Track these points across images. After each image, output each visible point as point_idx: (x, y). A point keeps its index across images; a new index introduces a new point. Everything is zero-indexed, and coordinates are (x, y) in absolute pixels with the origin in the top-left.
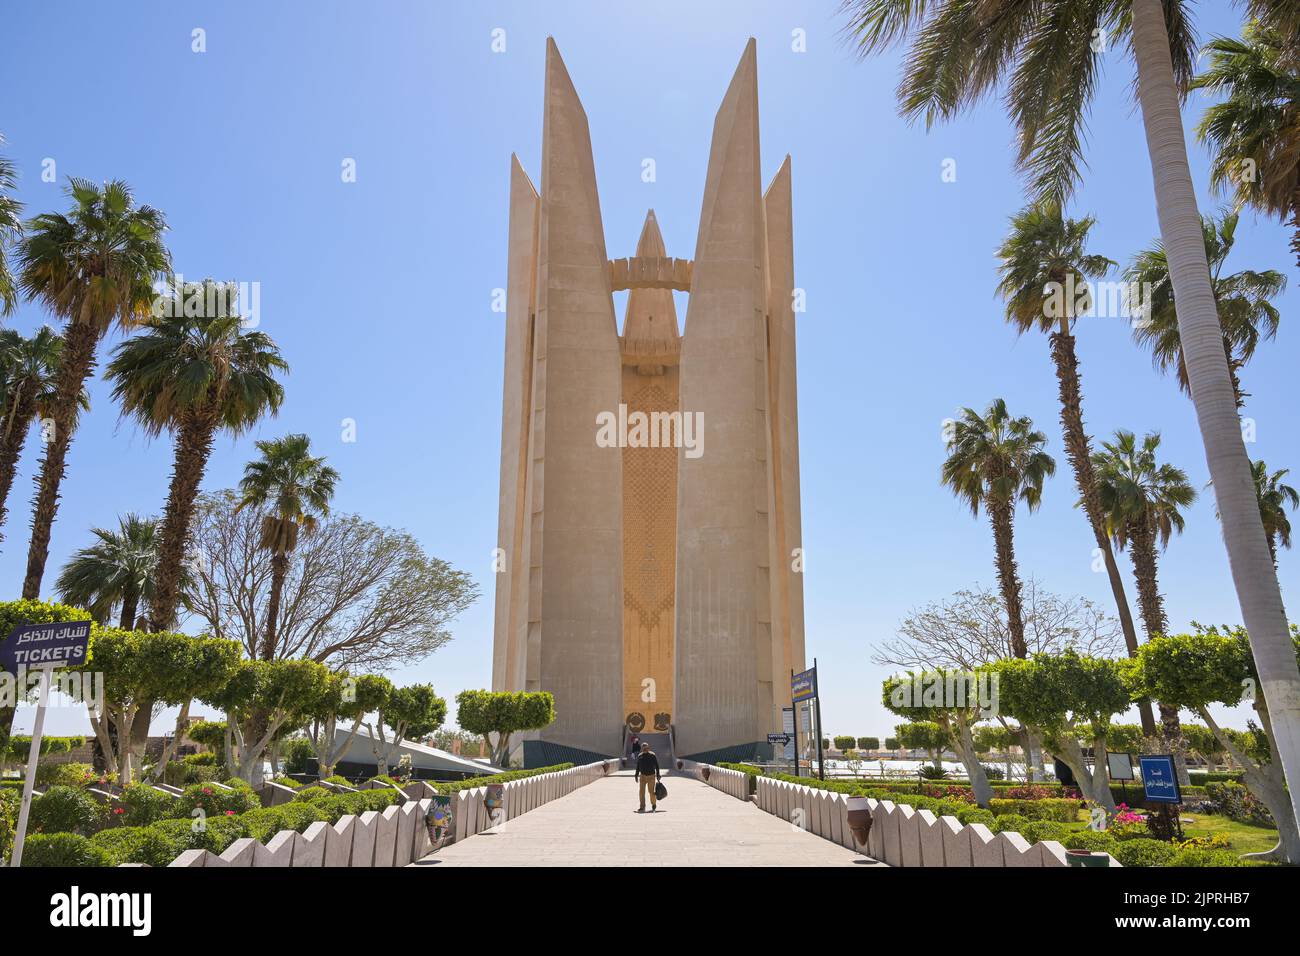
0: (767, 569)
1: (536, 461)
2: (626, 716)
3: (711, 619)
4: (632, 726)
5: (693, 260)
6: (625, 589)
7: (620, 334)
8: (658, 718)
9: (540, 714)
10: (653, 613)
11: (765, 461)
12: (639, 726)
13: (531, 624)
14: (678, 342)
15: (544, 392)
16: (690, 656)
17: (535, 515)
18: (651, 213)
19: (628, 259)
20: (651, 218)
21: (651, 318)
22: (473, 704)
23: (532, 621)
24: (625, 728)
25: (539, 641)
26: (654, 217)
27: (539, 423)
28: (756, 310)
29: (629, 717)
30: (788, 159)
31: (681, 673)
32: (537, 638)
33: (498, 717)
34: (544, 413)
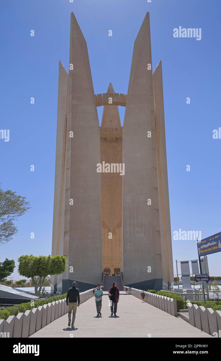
0: (158, 210)
1: (67, 169)
2: (103, 269)
3: (136, 230)
4: (106, 273)
5: (127, 94)
6: (102, 221)
7: (100, 126)
8: (116, 270)
9: (59, 267)
10: (113, 230)
11: (156, 168)
12: (108, 273)
13: (65, 232)
14: (121, 128)
15: (70, 142)
16: (128, 244)
17: (67, 190)
18: (111, 84)
19: (102, 94)
20: (111, 86)
21: (111, 121)
22: (25, 262)
23: (65, 231)
24: (103, 274)
25: (68, 239)
26: (112, 85)
27: (69, 154)
28: (151, 111)
29: (105, 269)
30: (161, 62)
31: (125, 251)
32: (68, 238)
33: (38, 268)
34: (70, 150)
